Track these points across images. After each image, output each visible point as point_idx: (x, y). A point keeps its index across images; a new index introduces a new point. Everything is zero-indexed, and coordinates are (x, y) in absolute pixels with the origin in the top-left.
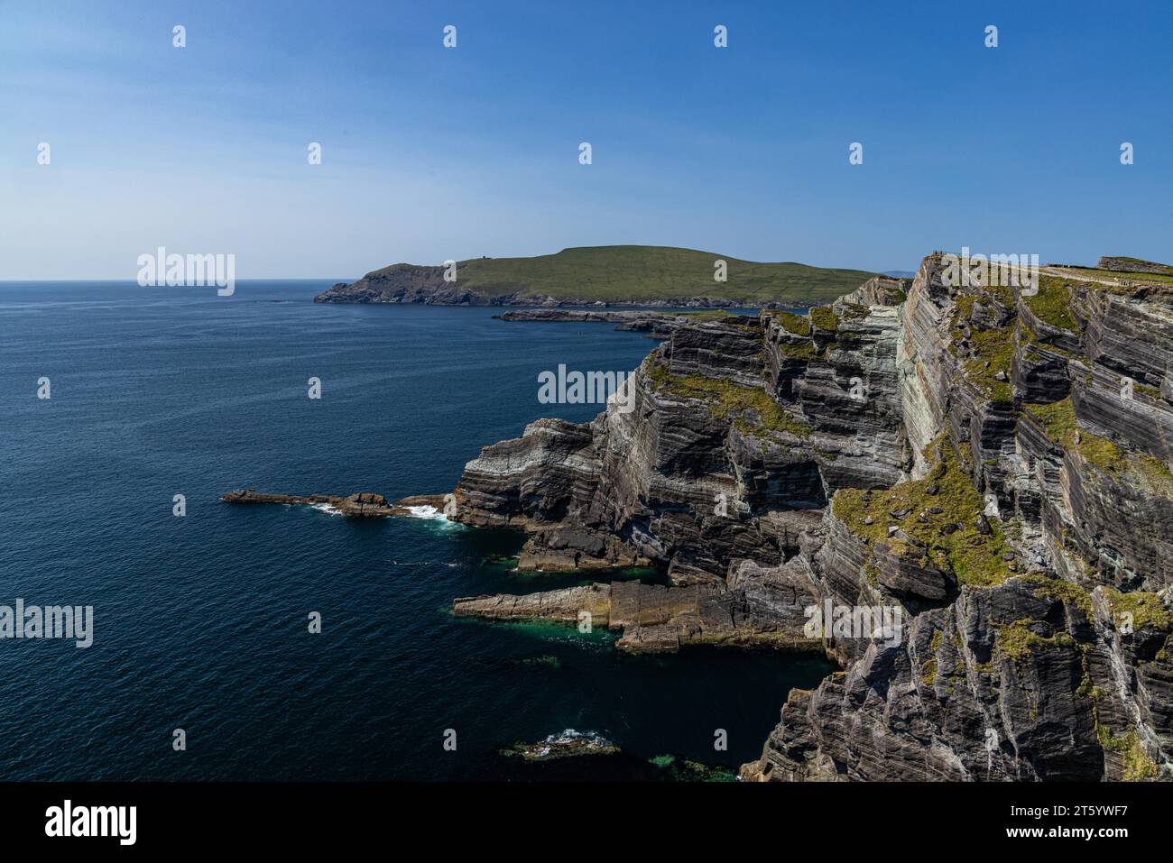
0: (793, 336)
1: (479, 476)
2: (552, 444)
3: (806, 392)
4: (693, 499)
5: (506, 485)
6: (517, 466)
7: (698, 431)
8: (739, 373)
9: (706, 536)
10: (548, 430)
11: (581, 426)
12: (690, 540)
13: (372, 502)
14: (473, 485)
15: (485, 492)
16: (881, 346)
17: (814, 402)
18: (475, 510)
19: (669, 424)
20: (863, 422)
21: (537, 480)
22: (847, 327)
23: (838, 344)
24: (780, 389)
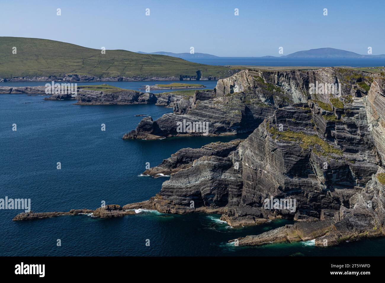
0: (327, 111)
1: (174, 189)
2: (214, 169)
3: (338, 136)
4: (302, 186)
5: (191, 191)
6: (194, 182)
7: (299, 156)
8: (305, 129)
9: (312, 200)
10: (210, 162)
11: (225, 158)
12: (304, 204)
13: (115, 209)
14: (170, 194)
15: (180, 196)
16: (361, 114)
17: (342, 140)
18: (177, 206)
19: (286, 154)
20: (360, 147)
21: (211, 187)
22: (347, 107)
23: (345, 115)
24: (326, 135)
